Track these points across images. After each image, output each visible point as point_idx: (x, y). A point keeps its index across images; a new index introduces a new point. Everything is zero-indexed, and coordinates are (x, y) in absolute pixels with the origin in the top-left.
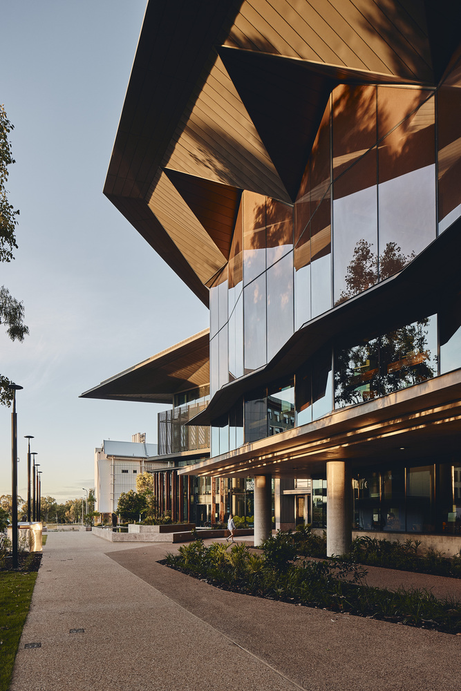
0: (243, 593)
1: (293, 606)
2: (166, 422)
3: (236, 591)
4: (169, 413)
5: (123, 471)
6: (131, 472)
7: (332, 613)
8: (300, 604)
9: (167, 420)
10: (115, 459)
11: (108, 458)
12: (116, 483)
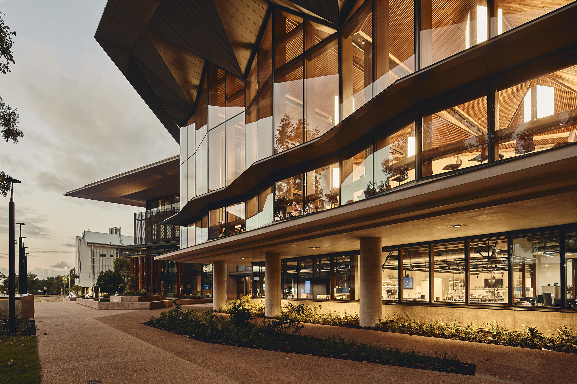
0: (218, 343)
1: (257, 350)
2: (141, 220)
3: (212, 342)
4: (144, 214)
5: (102, 255)
6: (108, 256)
7: (285, 354)
8: (261, 349)
9: (141, 219)
10: (94, 246)
11: (89, 244)
12: (95, 264)
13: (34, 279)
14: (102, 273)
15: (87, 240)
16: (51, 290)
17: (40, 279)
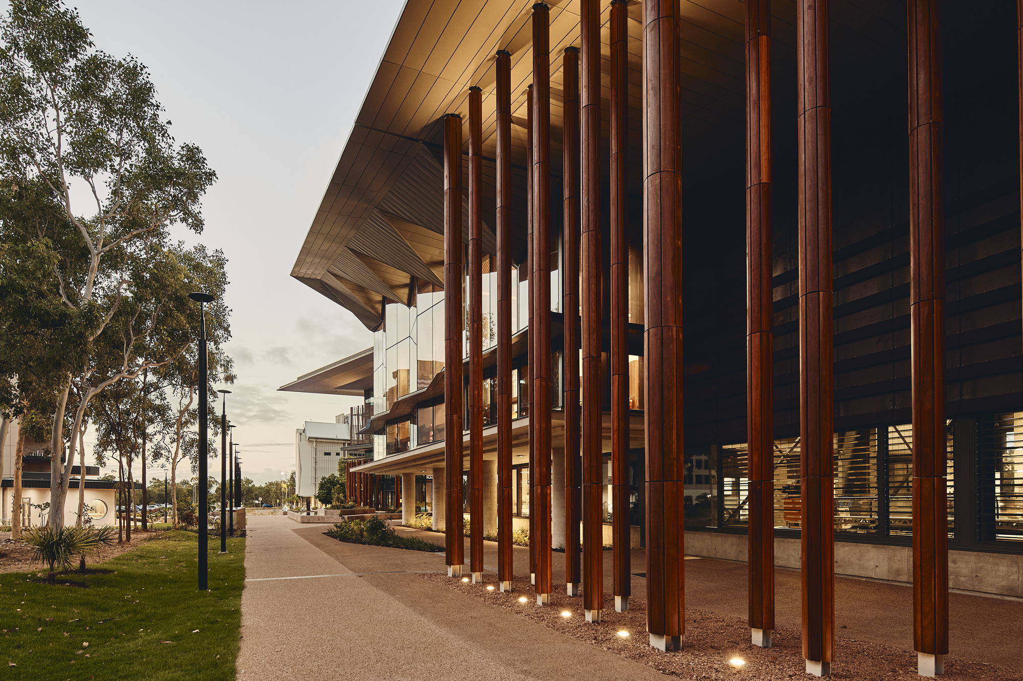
4: (361, 408)
5: (326, 454)
6: (333, 455)
9: (358, 414)
10: (316, 441)
11: (310, 440)
12: (318, 466)
13: (250, 485)
14: (323, 478)
15: (309, 434)
16: (269, 501)
17: (257, 485)
